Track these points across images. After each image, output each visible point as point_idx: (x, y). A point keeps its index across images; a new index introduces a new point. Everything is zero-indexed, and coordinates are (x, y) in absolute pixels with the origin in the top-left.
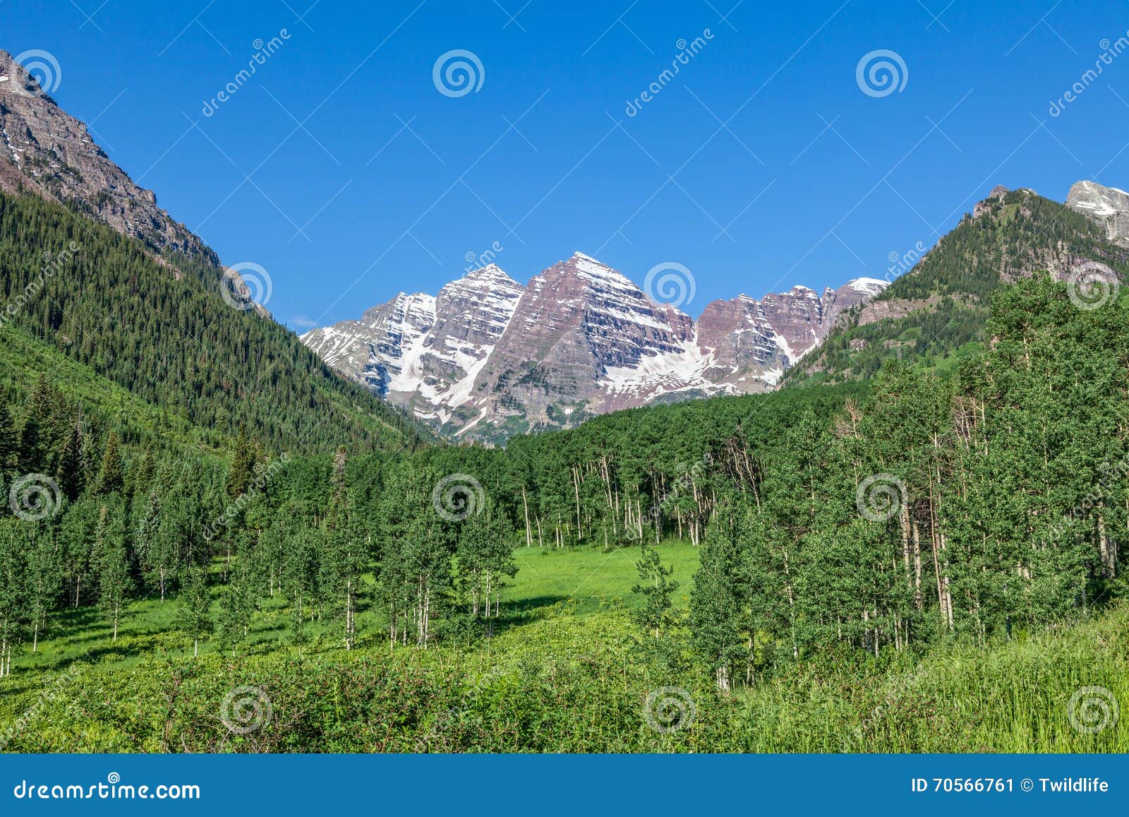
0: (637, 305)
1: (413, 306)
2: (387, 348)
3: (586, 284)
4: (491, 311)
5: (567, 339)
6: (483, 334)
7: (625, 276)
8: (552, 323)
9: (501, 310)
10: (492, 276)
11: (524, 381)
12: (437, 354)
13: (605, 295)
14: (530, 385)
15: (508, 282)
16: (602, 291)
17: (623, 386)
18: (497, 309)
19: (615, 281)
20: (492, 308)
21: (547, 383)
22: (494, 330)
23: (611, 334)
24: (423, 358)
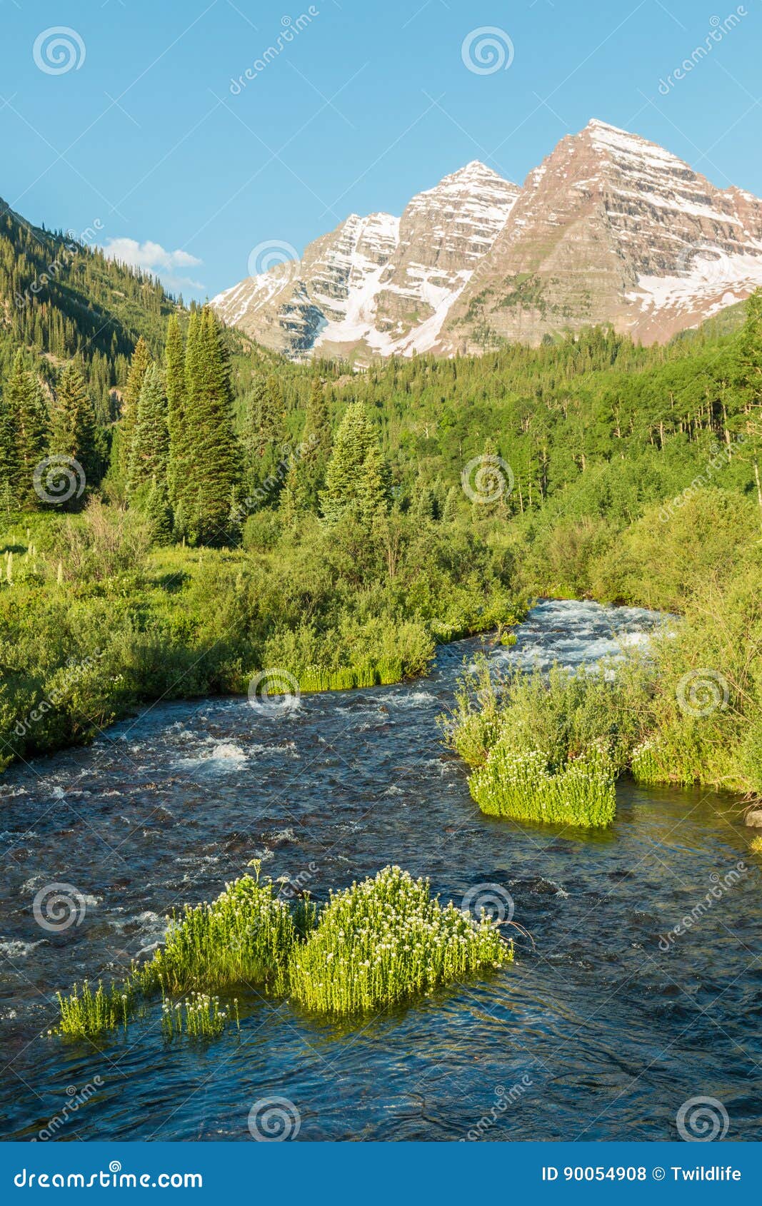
0: (687, 190)
1: (368, 231)
2: (326, 287)
3: (606, 158)
4: (472, 223)
5: (575, 233)
6: (461, 256)
7: (667, 149)
8: (553, 216)
9: (487, 221)
10: (474, 176)
11: (508, 302)
12: (395, 289)
13: (636, 175)
14: (518, 306)
15: (497, 183)
16: (631, 169)
17: (668, 298)
18: (480, 220)
19: (651, 156)
20: (473, 219)
21: (542, 301)
22: (475, 248)
23: (648, 226)
24: (378, 298)
